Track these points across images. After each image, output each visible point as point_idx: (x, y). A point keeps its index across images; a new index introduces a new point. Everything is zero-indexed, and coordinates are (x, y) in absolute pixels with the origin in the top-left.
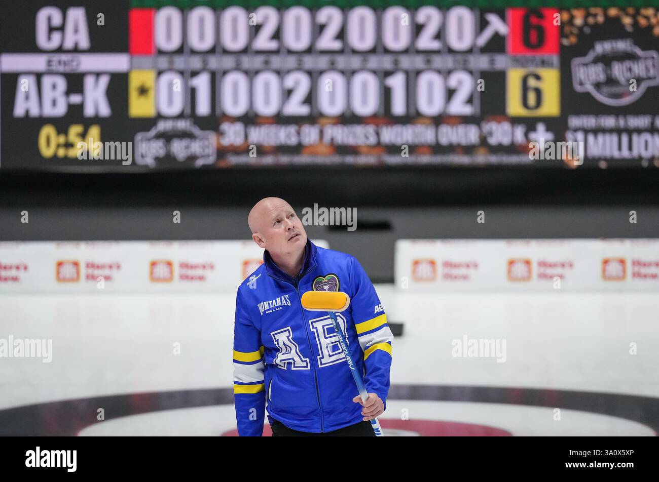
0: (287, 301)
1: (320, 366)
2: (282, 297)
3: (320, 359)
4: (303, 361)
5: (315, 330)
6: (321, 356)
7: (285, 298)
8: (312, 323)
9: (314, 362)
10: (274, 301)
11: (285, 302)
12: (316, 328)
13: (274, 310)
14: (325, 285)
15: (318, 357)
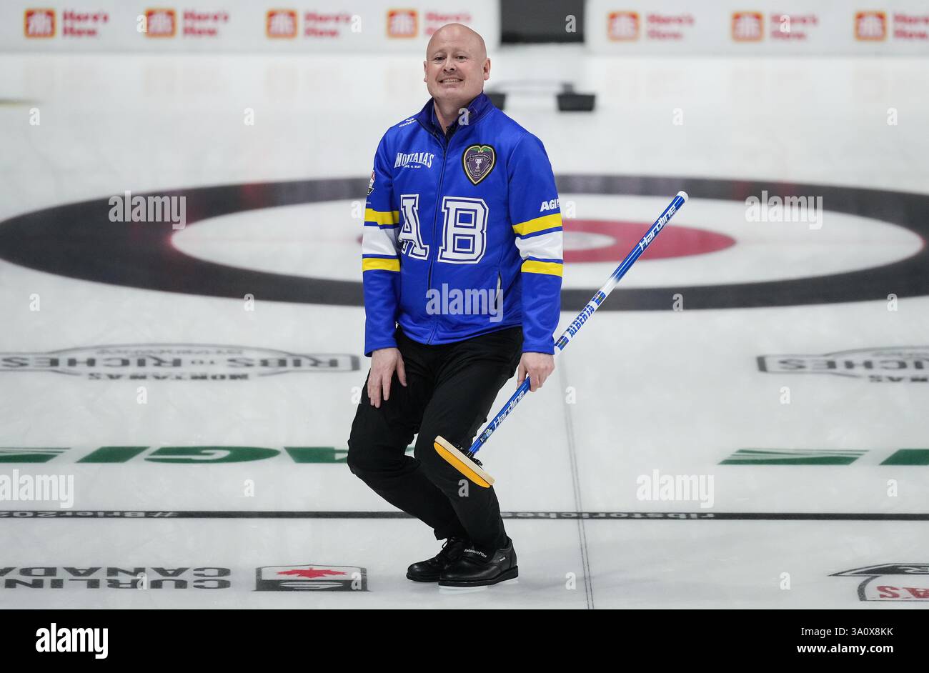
0: (428, 161)
1: (439, 260)
2: (427, 154)
3: (443, 250)
4: (422, 248)
5: (446, 211)
6: (444, 248)
7: (429, 156)
8: (446, 200)
9: (433, 254)
10: (417, 154)
11: (426, 161)
12: (448, 209)
13: (412, 167)
14: (479, 157)
15: (440, 248)
